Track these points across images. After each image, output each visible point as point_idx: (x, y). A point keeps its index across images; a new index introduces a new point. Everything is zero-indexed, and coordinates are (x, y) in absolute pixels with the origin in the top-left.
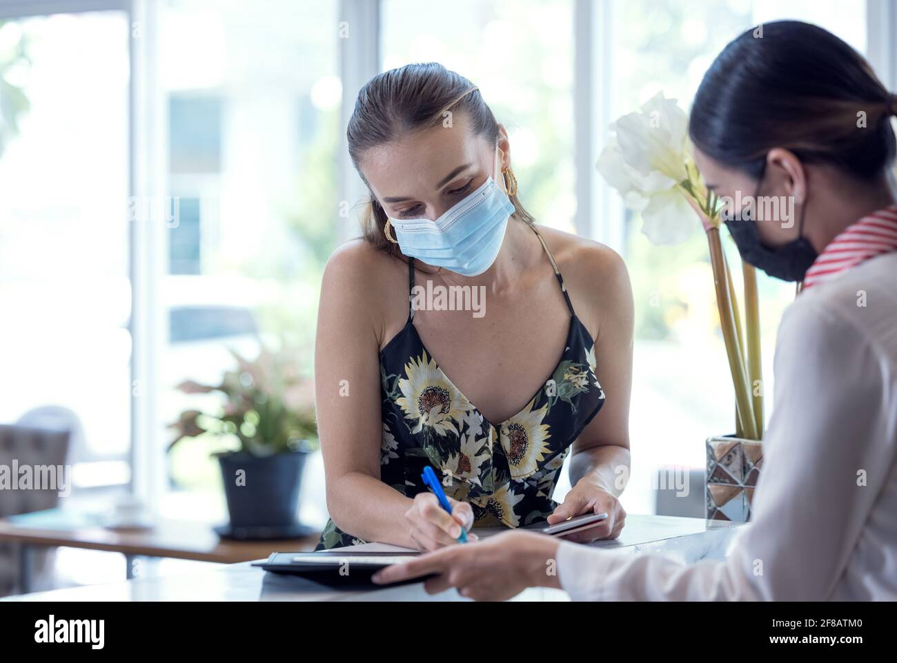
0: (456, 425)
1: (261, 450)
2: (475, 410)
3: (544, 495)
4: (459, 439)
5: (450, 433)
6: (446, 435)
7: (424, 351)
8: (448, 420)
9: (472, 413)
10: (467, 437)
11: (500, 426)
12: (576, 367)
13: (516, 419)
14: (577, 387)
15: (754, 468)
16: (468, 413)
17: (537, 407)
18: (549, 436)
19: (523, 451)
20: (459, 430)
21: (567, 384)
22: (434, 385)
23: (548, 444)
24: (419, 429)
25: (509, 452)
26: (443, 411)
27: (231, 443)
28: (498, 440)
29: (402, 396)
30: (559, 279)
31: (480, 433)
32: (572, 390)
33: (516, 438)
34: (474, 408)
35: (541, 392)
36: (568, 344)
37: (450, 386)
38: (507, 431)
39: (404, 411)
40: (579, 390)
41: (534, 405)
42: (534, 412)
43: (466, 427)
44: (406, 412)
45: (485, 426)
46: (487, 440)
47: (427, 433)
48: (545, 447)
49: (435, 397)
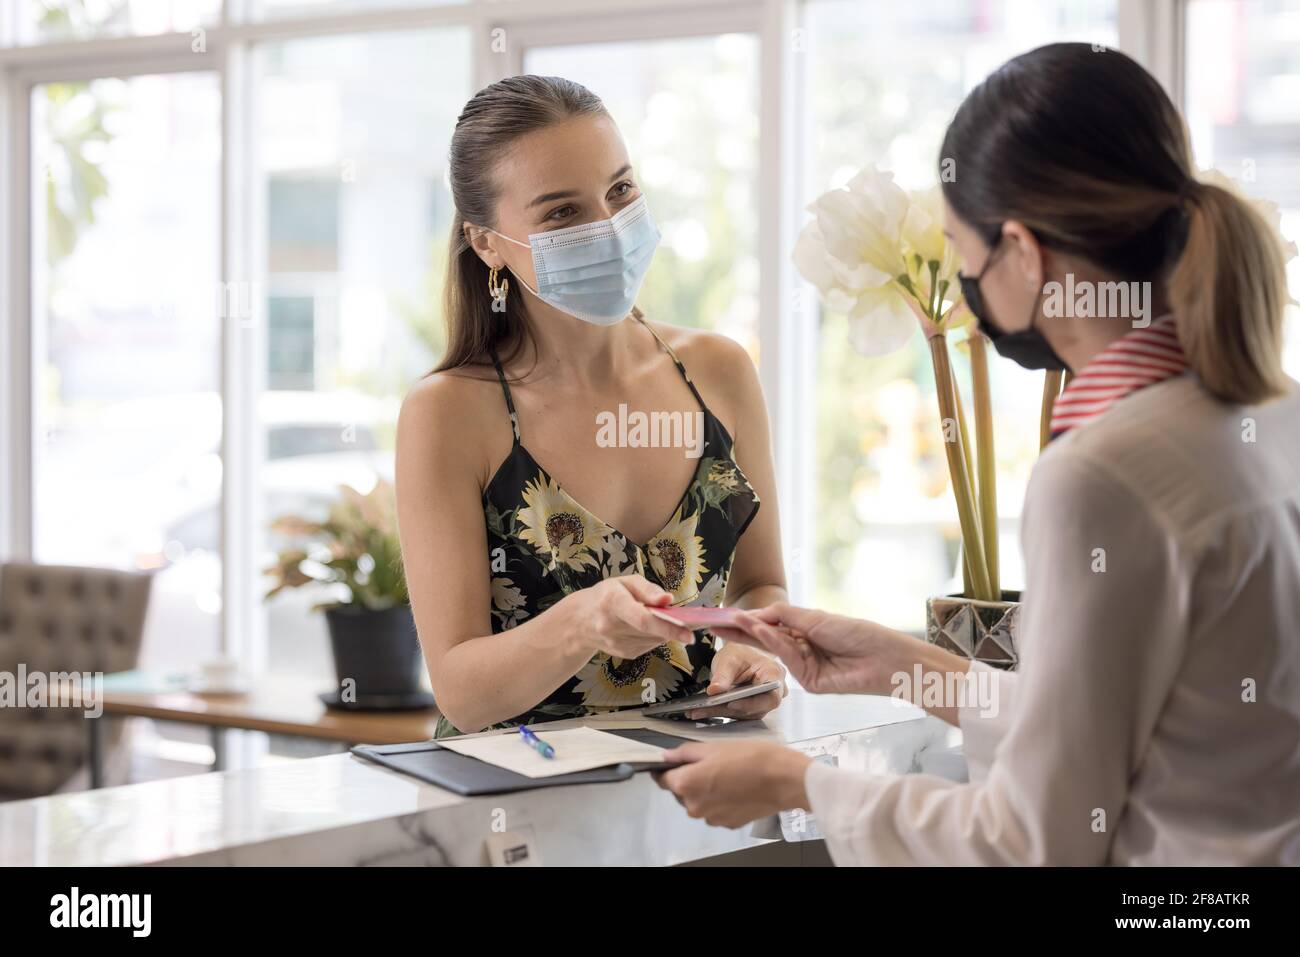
0: (594, 555)
1: (376, 602)
2: (614, 534)
3: (709, 642)
4: (601, 572)
5: (588, 567)
6: (584, 571)
7: (541, 472)
8: (583, 551)
9: (610, 537)
10: (609, 568)
11: (647, 546)
12: (721, 465)
13: (665, 534)
14: (725, 489)
15: (987, 636)
16: (606, 538)
17: (686, 515)
18: (704, 551)
19: (681, 569)
20: (598, 562)
21: (712, 486)
22: (560, 511)
23: (704, 561)
24: (553, 566)
25: (664, 575)
26: (575, 541)
27: (341, 593)
28: (648, 563)
29: (526, 527)
30: (681, 369)
31: (625, 560)
32: (719, 493)
33: (670, 556)
34: (614, 530)
35: (687, 498)
36: (705, 440)
37: (579, 509)
38: (656, 551)
39: (533, 544)
40: (727, 493)
41: (683, 515)
42: (684, 522)
43: (606, 555)
44: (536, 546)
45: (629, 549)
46: (636, 566)
47: (560, 572)
48: (702, 564)
49: (564, 525)
